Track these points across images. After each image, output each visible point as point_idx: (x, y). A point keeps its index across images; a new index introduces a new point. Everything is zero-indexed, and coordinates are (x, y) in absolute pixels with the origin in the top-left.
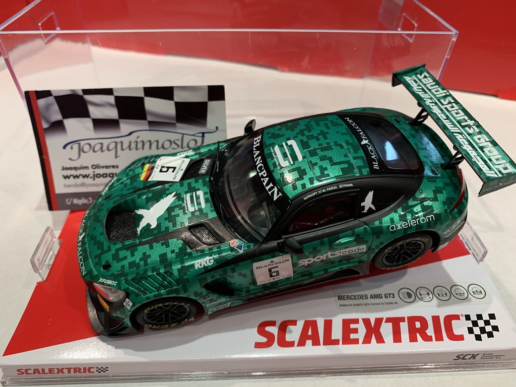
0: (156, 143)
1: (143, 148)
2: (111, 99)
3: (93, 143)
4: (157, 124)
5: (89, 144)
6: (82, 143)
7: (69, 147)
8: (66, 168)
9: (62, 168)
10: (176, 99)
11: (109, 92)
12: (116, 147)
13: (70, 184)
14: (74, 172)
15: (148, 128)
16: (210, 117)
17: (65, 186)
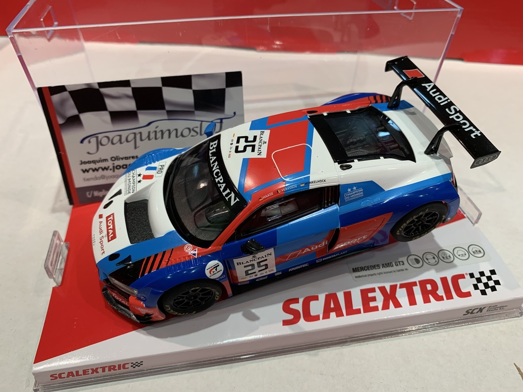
0: (175, 131)
1: (162, 138)
2: (128, 91)
3: (111, 135)
4: (176, 113)
5: (108, 137)
6: (100, 136)
7: (86, 141)
8: (84, 162)
9: (80, 163)
10: (194, 87)
11: (126, 83)
12: (135, 138)
13: (89, 177)
14: (93, 166)
15: (166, 118)
16: (228, 103)
17: (84, 179)
